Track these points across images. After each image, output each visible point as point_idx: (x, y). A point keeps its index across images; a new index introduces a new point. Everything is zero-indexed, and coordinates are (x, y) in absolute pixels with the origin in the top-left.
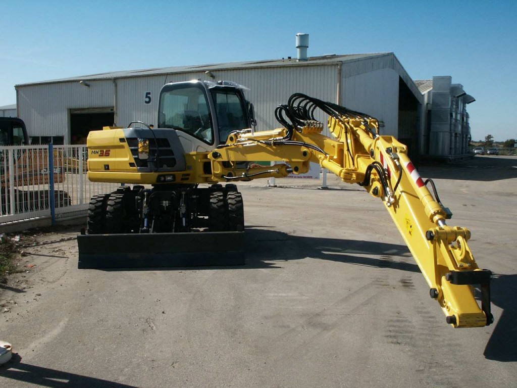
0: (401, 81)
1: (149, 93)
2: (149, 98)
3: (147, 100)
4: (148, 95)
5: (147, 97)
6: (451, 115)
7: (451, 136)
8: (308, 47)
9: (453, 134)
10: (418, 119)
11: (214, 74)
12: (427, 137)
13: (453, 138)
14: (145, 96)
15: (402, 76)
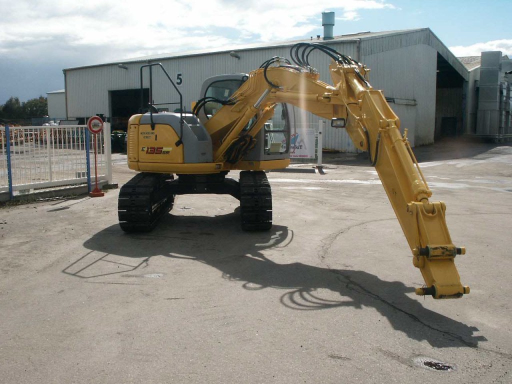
0: (439, 56)
1: (180, 75)
2: (181, 79)
3: (179, 81)
4: (180, 77)
5: (178, 78)
6: (501, 93)
7: (501, 115)
8: (334, 25)
9: (504, 113)
10: (463, 97)
11: (239, 55)
12: (475, 115)
13: (503, 117)
14: (176, 78)
15: (440, 53)
